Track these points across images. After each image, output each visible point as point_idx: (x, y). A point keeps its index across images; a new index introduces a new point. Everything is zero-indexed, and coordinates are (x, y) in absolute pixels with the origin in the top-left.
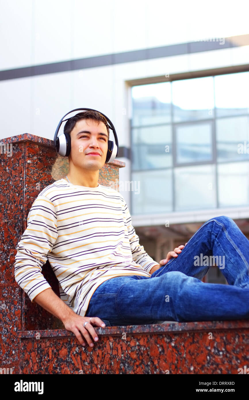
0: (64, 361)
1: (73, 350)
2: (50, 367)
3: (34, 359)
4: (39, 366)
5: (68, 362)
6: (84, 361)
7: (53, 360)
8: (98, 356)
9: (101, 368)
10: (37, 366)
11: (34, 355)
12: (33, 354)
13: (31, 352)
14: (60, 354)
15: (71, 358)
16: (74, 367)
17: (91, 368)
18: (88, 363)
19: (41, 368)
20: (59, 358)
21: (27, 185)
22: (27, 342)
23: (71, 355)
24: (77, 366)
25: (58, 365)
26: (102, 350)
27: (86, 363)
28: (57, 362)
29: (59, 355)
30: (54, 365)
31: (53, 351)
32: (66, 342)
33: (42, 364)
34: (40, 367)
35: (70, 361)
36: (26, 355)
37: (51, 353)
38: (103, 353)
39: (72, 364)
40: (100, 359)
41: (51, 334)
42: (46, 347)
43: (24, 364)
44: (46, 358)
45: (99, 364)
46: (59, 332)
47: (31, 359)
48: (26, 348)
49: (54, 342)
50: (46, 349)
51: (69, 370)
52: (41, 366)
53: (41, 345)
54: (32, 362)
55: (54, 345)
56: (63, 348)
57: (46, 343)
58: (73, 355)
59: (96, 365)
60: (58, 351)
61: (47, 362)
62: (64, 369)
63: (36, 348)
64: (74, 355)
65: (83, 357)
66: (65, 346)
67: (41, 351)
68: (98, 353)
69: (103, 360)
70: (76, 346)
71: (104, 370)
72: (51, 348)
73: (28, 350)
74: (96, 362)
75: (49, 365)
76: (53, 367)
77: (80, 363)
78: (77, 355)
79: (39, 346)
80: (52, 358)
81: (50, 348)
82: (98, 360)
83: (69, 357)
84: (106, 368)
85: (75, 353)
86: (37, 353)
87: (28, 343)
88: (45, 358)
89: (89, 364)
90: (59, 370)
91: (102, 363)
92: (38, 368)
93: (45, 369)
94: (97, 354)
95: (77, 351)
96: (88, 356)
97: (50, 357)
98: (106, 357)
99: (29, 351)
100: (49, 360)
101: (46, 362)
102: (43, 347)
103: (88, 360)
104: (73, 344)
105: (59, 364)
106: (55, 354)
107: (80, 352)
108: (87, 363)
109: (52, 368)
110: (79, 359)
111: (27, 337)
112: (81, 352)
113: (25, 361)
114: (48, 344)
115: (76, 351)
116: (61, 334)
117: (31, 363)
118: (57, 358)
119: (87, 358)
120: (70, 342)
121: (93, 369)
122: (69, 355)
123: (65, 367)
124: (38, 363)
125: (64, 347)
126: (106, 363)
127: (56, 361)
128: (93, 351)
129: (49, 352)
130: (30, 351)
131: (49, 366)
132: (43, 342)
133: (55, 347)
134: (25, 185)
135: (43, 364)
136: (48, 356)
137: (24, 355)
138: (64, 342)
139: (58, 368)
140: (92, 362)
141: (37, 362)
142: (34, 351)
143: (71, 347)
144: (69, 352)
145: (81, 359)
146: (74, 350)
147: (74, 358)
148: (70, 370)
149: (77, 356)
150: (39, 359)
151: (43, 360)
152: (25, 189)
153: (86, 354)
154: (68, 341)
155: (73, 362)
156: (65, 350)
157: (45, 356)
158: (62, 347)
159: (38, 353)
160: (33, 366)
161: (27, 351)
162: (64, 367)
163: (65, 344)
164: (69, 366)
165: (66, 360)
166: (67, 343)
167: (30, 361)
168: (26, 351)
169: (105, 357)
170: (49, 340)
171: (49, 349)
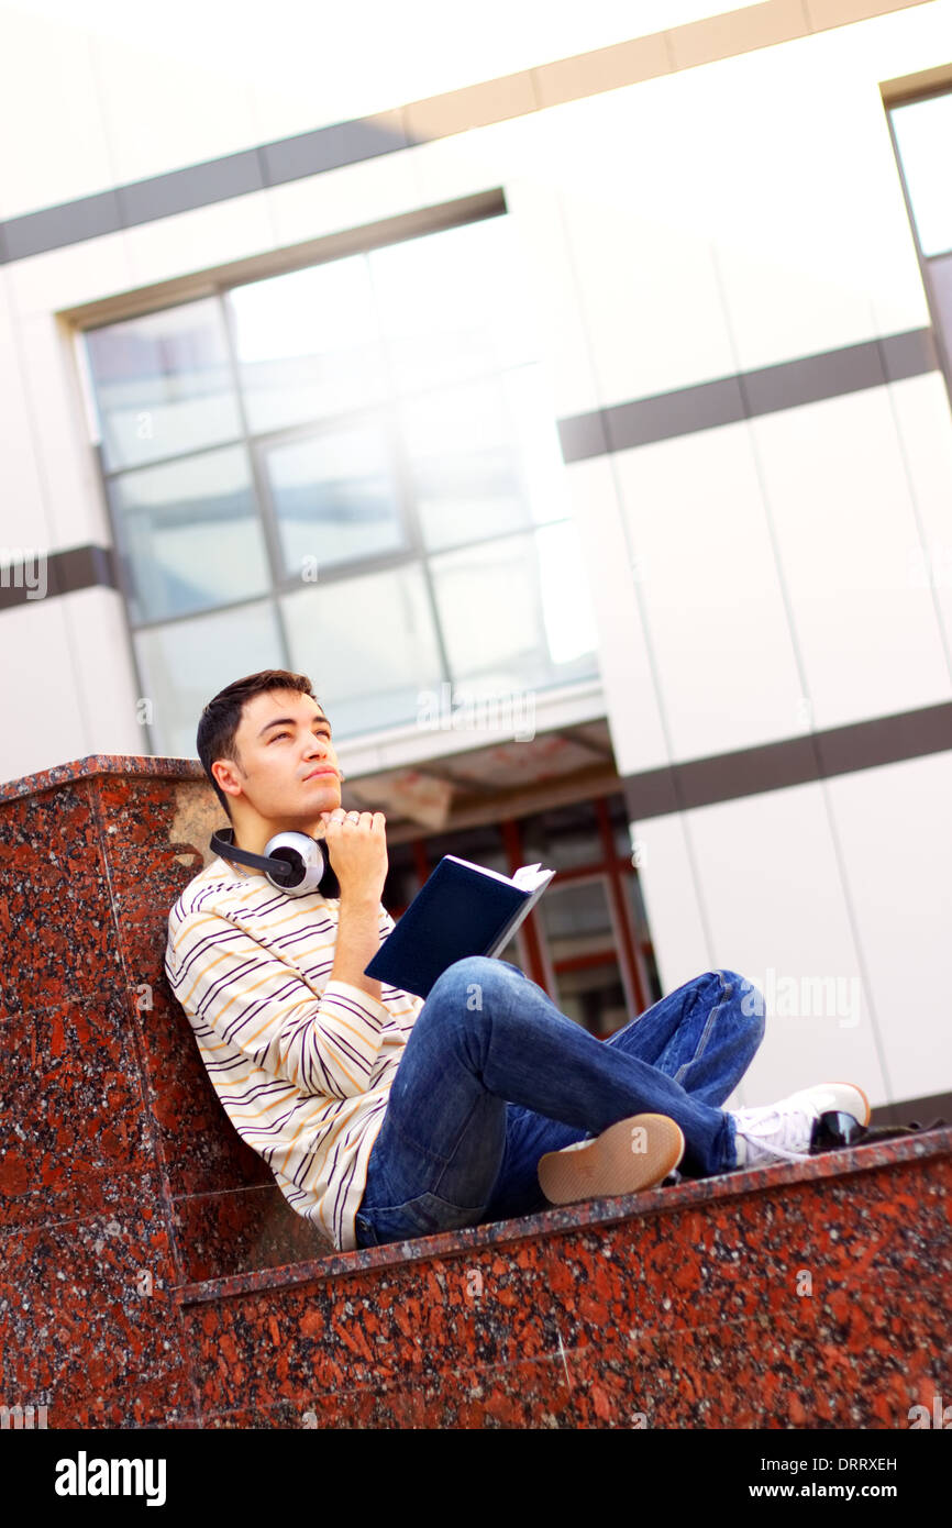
0: (319, 1344)
1: (337, 1310)
2: (280, 1368)
3: (229, 1353)
4: (248, 1369)
5: (330, 1344)
6: (374, 1336)
7: (284, 1347)
8: (411, 1315)
9: (423, 1346)
10: (244, 1370)
11: (228, 1342)
12: (224, 1342)
13: (216, 1336)
14: (302, 1328)
15: (336, 1334)
16: (350, 1354)
17: (398, 1349)
18: (385, 1338)
19: (255, 1374)
20: (301, 1337)
21: (118, 895)
22: (200, 1312)
23: (335, 1326)
24: (357, 1351)
25: (303, 1358)
26: (419, 1299)
27: (381, 1340)
28: (297, 1351)
29: (299, 1330)
30: (289, 1359)
31: (280, 1324)
32: (314, 1293)
33: (255, 1362)
34: (251, 1370)
35: (335, 1341)
36: (205, 1347)
37: (277, 1330)
38: (422, 1307)
39: (342, 1347)
40: (416, 1323)
41: (268, 1282)
42: (259, 1317)
43: (204, 1370)
44: (264, 1344)
45: (416, 1334)
46: (291, 1273)
47: (223, 1355)
48: (201, 1330)
49: (279, 1299)
50: (261, 1321)
51: (335, 1364)
52: (254, 1368)
53: (242, 1315)
54: (226, 1363)
55: (281, 1307)
56: (308, 1311)
57: (256, 1305)
58: (339, 1325)
59: (410, 1340)
60: (295, 1320)
61: (269, 1354)
62: (322, 1365)
63: (229, 1325)
64: (344, 1324)
65: (370, 1324)
66: (312, 1304)
67: (247, 1330)
68: (410, 1308)
69: (425, 1323)
70: (344, 1299)
71: (433, 1348)
72: (275, 1315)
73: (209, 1332)
74: (407, 1332)
75: (275, 1361)
76: (290, 1365)
77: (363, 1341)
78: (350, 1321)
79: (238, 1316)
80: (281, 1340)
81: (271, 1318)
82: (411, 1326)
83: (330, 1333)
84: (437, 1341)
85: (344, 1318)
86: (235, 1337)
87: (204, 1315)
88: (260, 1345)
89: (388, 1339)
90: (309, 1369)
91: (424, 1331)
92: (248, 1375)
93: (268, 1373)
94: (408, 1310)
95: (351, 1313)
96: (382, 1321)
97: (276, 1339)
98: (432, 1315)
99: (212, 1335)
100: (274, 1350)
101: (266, 1356)
102: (249, 1318)
103: (385, 1331)
104: (336, 1297)
105: (304, 1353)
106: (288, 1329)
107: (357, 1313)
108: (382, 1338)
109: (286, 1368)
110: (360, 1332)
111: (199, 1300)
112: (361, 1313)
113: (205, 1363)
114: (263, 1307)
115: (347, 1314)
116: (297, 1276)
117: (225, 1365)
118: (296, 1339)
119: (382, 1326)
120: (325, 1291)
121: (403, 1351)
122: (328, 1327)
123: (323, 1361)
124: (242, 1361)
125: (309, 1308)
126: (435, 1330)
127: (293, 1347)
128: (393, 1306)
129: (269, 1327)
130: (215, 1333)
131: (275, 1364)
132: (249, 1305)
133: (286, 1313)
134: (115, 895)
135: (259, 1361)
136: (270, 1338)
137: (200, 1348)
138: (309, 1295)
139: (305, 1364)
140: (395, 1333)
141: (239, 1359)
142: (226, 1333)
143: (331, 1305)
144: (328, 1319)
145: (364, 1330)
146: (341, 1312)
147: (344, 1332)
148: (339, 1365)
149: (353, 1324)
150: (245, 1351)
151: (256, 1351)
152: (116, 906)
153: (377, 1316)
154: (319, 1290)
155: (342, 1343)
156: (316, 1315)
157: (261, 1339)
158: (305, 1308)
159: (239, 1336)
160: (230, 1372)
161: (205, 1336)
162: (320, 1359)
163: (312, 1300)
164: (333, 1355)
165: (323, 1339)
166: (316, 1297)
167: (221, 1361)
168: (202, 1336)
169: (429, 1314)
170: (263, 1297)
171: (267, 1320)
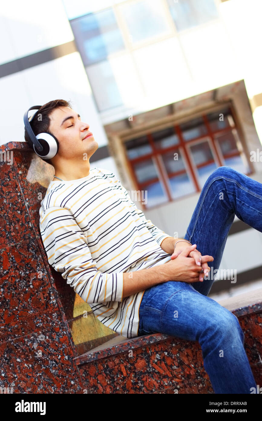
0: (145, 373)
1: (153, 358)
2: (128, 385)
3: (103, 382)
4: (112, 387)
5: (150, 372)
6: (171, 366)
7: (129, 376)
8: (188, 356)
9: (195, 367)
10: (110, 388)
11: (101, 378)
12: (100, 377)
13: (96, 375)
14: (136, 367)
15: (153, 368)
16: (160, 375)
17: (183, 370)
18: (177, 367)
19: (116, 389)
20: (137, 371)
22: (87, 367)
23: (152, 364)
24: (164, 373)
25: (138, 379)
26: (191, 348)
27: (175, 367)
28: (135, 377)
29: (135, 368)
30: (132, 381)
31: (126, 367)
32: (140, 352)
33: (115, 384)
34: (114, 388)
35: (153, 371)
36: (91, 381)
37: (125, 370)
38: (193, 351)
39: (156, 373)
40: (190, 358)
41: (120, 350)
42: (115, 366)
43: (92, 390)
44: (119, 376)
45: (191, 363)
46: (130, 345)
47: (100, 383)
48: (88, 374)
49: (124, 357)
50: (116, 367)
51: (154, 380)
52: (115, 387)
53: (107, 366)
54: (102, 386)
55: (125, 360)
56: (139, 360)
57: (113, 361)
58: (154, 364)
59: (189, 366)
60: (132, 364)
61: (121, 380)
62: (148, 381)
63: (101, 370)
64: (156, 363)
65: (169, 362)
66: (140, 357)
67: (110, 371)
68: (187, 353)
69: (195, 358)
70: (155, 353)
71: (200, 368)
72: (123, 364)
73: (92, 375)
74: (187, 363)
75: (125, 382)
76: (132, 383)
77: (166, 369)
78: (159, 362)
79: (105, 366)
80: (127, 374)
81: (121, 365)
82: (188, 360)
83: (150, 368)
84: (202, 364)
85: (156, 361)
86: (105, 375)
87: (89, 368)
88: (117, 377)
89: (178, 367)
90: (141, 384)
91: (195, 361)
92: (113, 390)
93: (122, 388)
94: (186, 354)
95: (159, 358)
96: (174, 360)
97: (125, 373)
98: (198, 354)
99: (94, 375)
100: (124, 378)
101: (120, 381)
102: (111, 366)
103: (176, 363)
104: (151, 353)
105: (139, 378)
106: (130, 369)
107: (162, 358)
108: (175, 366)
109: (131, 385)
110: (164, 365)
111: (88, 362)
112: (164, 357)
113: (92, 387)
114: (117, 361)
115: (157, 359)
116: (134, 346)
117: (101, 387)
118: (134, 372)
119: (174, 361)
120: (146, 351)
121: (186, 370)
122: (149, 365)
123: (148, 379)
124: (110, 384)
125: (139, 359)
126: (200, 360)
127: (133, 376)
128: (179, 353)
129: (121, 369)
130: (95, 374)
131: (126, 383)
132: (110, 361)
133: (128, 362)
135: (118, 383)
136: (122, 373)
137: (89, 382)
138: (138, 353)
139: (139, 382)
140: (181, 364)
141: (108, 384)
142: (100, 374)
143: (149, 356)
144: (148, 362)
145: (166, 364)
146: (154, 359)
147: (156, 367)
148: (156, 380)
149: (160, 363)
150: (110, 380)
151: (116, 380)
152: (27, 204)
153: (172, 358)
154: (143, 351)
155: (156, 371)
156: (143, 361)
157: (117, 374)
158: (137, 359)
159: (107, 374)
160: (104, 390)
161: (91, 376)
162: (147, 379)
163: (140, 355)
164: (153, 377)
165: (147, 370)
166: (142, 354)
167: (99, 386)
168: (89, 376)
169: (196, 354)
170: (117, 357)
171: (120, 366)
